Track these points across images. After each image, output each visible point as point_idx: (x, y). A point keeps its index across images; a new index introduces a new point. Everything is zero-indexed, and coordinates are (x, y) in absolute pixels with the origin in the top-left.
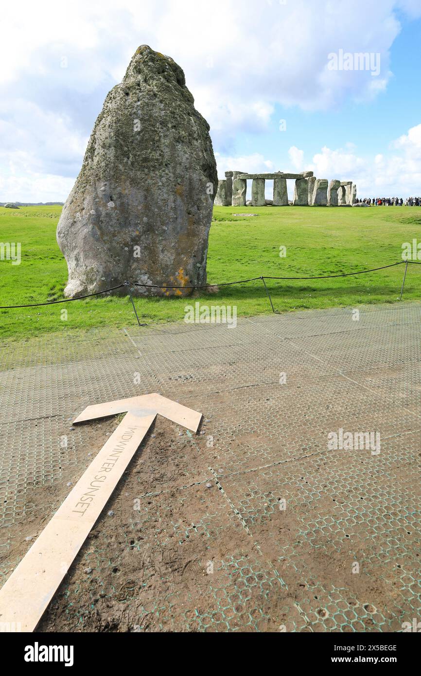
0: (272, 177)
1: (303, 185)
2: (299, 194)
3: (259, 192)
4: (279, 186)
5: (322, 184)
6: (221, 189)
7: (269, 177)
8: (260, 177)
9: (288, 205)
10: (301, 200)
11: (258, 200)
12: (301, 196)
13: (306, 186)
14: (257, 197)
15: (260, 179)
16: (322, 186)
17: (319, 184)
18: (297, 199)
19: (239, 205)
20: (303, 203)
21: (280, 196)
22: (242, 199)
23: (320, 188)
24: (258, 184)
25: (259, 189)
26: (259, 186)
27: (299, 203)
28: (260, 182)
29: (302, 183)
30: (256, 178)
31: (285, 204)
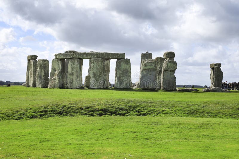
0: (87, 56)
1: (123, 66)
2: (119, 76)
3: (74, 73)
4: (95, 66)
5: (148, 64)
6: (41, 70)
7: (84, 56)
8: (75, 56)
9: (107, 88)
10: (121, 83)
11: (73, 81)
12: (121, 78)
13: (128, 67)
14: (73, 78)
15: (76, 58)
16: (148, 67)
17: (144, 64)
18: (116, 82)
19: (54, 87)
20: (124, 86)
21: (96, 78)
22: (57, 81)
23: (145, 69)
24: (74, 64)
25: (74, 70)
26: (74, 66)
27: (118, 86)
28: (76, 61)
29: (122, 63)
30: (71, 57)
31: (102, 86)
